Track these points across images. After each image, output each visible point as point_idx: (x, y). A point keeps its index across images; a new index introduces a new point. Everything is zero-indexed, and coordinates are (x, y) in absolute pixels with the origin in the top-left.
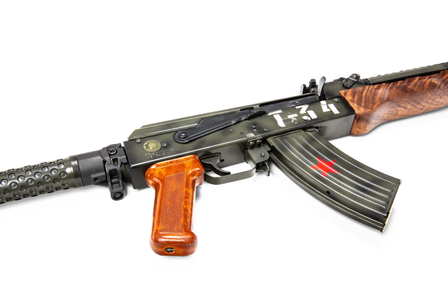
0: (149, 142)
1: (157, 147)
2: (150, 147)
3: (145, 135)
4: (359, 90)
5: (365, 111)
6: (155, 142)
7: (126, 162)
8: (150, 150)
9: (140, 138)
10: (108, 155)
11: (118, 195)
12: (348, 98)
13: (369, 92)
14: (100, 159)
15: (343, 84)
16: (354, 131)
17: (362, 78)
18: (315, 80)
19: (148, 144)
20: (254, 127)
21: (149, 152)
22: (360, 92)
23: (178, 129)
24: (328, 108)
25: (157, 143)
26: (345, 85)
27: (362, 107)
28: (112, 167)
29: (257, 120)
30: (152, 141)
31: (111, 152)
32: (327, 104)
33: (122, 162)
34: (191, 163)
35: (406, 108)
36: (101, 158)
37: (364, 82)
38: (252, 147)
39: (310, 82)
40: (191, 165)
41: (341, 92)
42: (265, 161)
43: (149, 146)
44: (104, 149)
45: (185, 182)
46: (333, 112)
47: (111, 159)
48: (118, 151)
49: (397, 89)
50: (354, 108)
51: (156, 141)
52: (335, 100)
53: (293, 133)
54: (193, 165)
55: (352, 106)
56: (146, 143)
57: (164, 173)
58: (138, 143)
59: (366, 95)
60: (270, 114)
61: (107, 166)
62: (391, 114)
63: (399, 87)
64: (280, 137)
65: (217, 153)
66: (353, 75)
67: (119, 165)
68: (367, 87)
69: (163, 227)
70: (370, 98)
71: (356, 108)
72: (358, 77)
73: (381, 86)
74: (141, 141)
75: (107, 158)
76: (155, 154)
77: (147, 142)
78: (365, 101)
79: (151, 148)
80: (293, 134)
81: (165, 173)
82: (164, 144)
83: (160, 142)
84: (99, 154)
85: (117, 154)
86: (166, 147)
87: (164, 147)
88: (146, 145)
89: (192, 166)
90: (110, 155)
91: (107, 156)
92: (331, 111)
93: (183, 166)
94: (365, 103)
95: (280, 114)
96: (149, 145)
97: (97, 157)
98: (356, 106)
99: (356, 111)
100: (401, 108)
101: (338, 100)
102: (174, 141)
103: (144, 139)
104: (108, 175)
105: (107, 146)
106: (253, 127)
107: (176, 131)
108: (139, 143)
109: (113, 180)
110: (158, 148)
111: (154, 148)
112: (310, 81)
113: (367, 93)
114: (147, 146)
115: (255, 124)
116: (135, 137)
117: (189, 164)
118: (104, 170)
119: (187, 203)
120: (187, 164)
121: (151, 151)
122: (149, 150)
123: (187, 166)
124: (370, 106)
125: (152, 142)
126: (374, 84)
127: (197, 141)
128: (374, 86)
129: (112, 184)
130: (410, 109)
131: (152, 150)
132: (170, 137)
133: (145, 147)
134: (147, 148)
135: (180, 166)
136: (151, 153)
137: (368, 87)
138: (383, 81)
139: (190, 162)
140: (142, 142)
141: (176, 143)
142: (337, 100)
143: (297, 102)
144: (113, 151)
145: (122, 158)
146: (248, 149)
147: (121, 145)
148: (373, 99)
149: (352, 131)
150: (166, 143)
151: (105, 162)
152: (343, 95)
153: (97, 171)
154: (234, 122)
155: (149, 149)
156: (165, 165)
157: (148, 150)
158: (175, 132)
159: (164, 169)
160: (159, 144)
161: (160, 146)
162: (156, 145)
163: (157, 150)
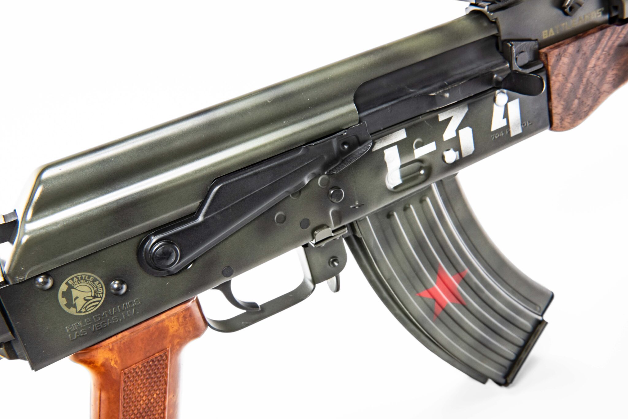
0: (71, 282)
1: (95, 297)
2: (76, 301)
3: (56, 259)
6: (89, 277)
8: (79, 309)
9: (46, 273)
19: (70, 287)
21: (76, 318)
23: (149, 225)
25: (95, 280)
30: (79, 275)
43: (74, 298)
51: (92, 275)
56: (63, 287)
57: (116, 363)
60: (377, 146)
76: (94, 321)
77: (67, 283)
79: (80, 303)
81: (119, 361)
82: (114, 284)
83: (101, 278)
86: (120, 293)
88: (64, 294)
93: (162, 332)
95: (399, 144)
96: (75, 293)
103: (55, 274)
110: (99, 301)
111: (88, 301)
114: (68, 295)
116: (29, 273)
117: (176, 324)
121: (80, 312)
122: (75, 309)
125: (82, 278)
131: (83, 310)
133: (63, 301)
134: (71, 304)
135: (153, 336)
136: (83, 319)
139: (178, 320)
143: (448, 95)
155: (75, 306)
156: (117, 341)
157: (72, 311)
159: (115, 352)
160: (102, 287)
161: (103, 293)
162: (91, 292)
163: (96, 306)
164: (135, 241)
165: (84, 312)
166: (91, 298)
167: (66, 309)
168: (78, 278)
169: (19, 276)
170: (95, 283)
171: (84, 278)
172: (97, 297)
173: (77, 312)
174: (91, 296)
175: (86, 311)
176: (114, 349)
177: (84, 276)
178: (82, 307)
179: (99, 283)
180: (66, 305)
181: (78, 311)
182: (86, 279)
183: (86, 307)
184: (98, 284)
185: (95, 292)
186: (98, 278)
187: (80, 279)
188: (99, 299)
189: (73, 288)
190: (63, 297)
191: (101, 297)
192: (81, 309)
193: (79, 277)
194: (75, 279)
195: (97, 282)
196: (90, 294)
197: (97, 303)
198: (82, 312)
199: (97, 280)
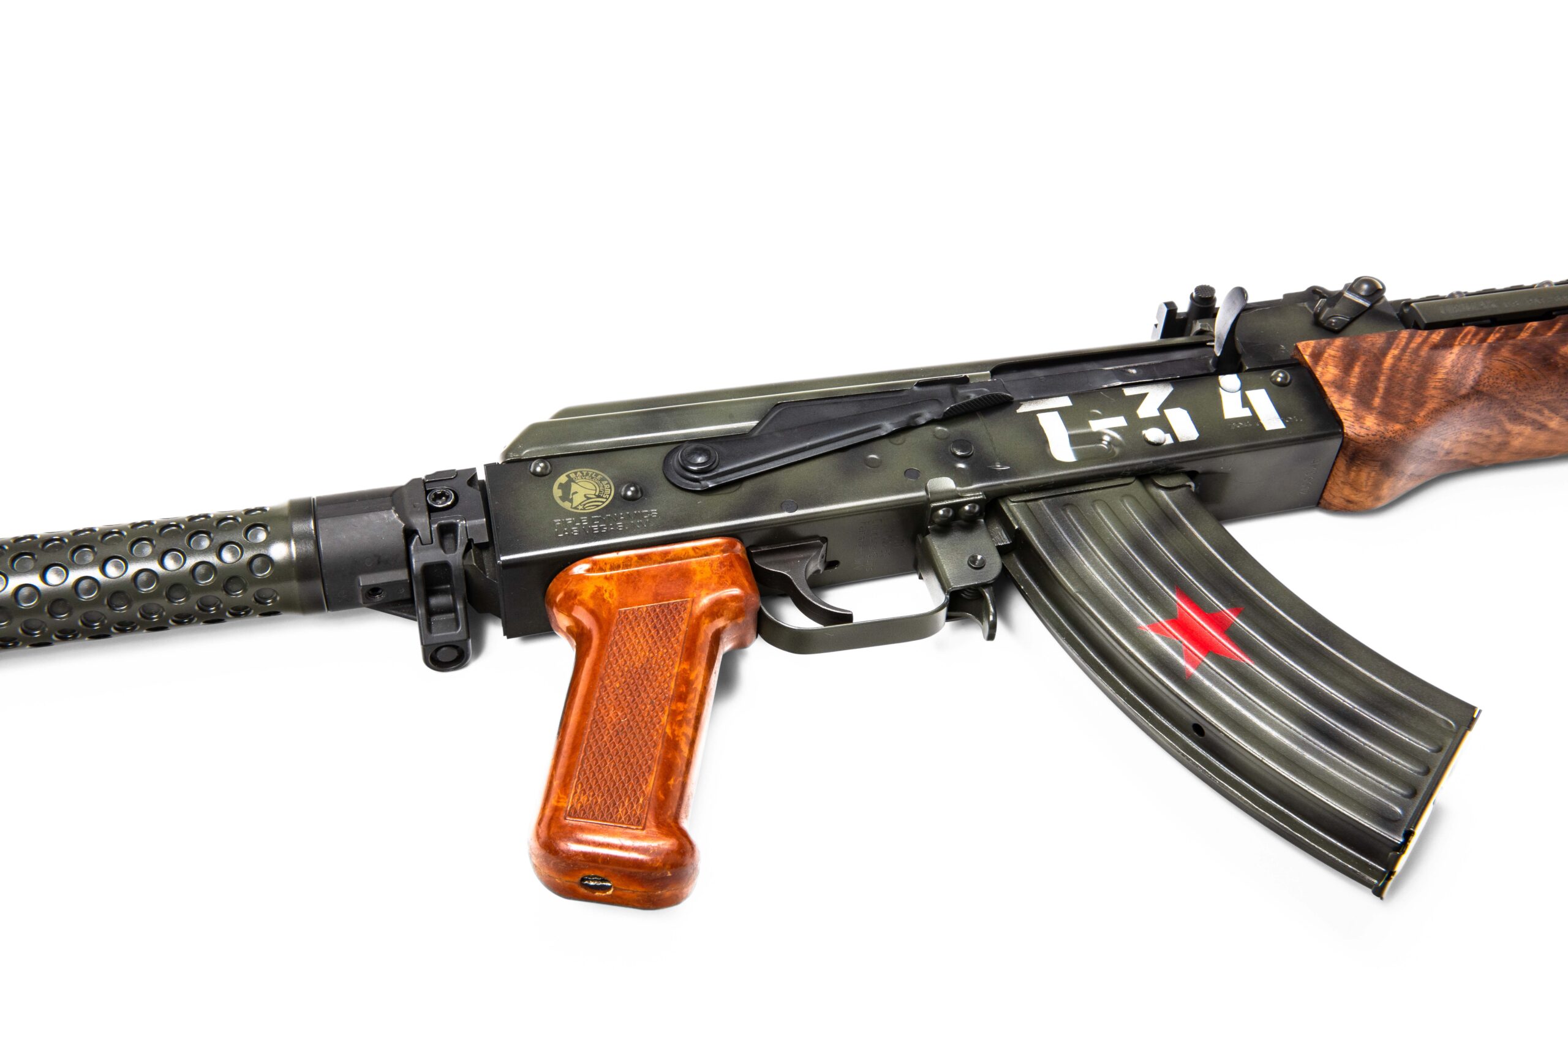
0: (573, 476)
1: (598, 496)
2: (574, 496)
3: (562, 445)
4: (1373, 344)
5: (1382, 428)
6: (597, 475)
7: (487, 540)
8: (575, 505)
9: (543, 459)
10: (425, 508)
11: (444, 655)
12: (1327, 373)
13: (1406, 357)
14: (394, 522)
15: (1317, 316)
16: (1334, 497)
17: (1390, 296)
18: (1211, 290)
19: (571, 480)
20: (959, 453)
21: (569, 514)
22: (1375, 354)
23: (685, 435)
24: (1246, 403)
25: (602, 479)
26: (1322, 317)
27: (1375, 412)
28: (434, 555)
29: (975, 427)
30: (585, 470)
31: (438, 497)
32: (1244, 388)
33: (470, 541)
34: (715, 565)
35: (1542, 427)
36: (400, 517)
37: (1395, 314)
38: (944, 529)
39: (1194, 295)
40: (714, 576)
41: (1301, 345)
42: (985, 585)
43: (572, 492)
44: (414, 483)
45: (681, 638)
46: (1262, 421)
47: (435, 526)
48: (461, 497)
49: (1515, 353)
50: (1342, 415)
51: (602, 475)
52: (1277, 376)
53: (1099, 489)
54: (720, 577)
55: (1336, 406)
56: (563, 479)
57: (611, 596)
58: (535, 474)
59: (1394, 368)
60: (1025, 408)
61: (417, 550)
62: (1484, 446)
63: (1525, 349)
64: (1050, 500)
65: (815, 537)
66: (1360, 281)
67: (461, 549)
68: (1405, 334)
69: (579, 799)
70: (1410, 379)
71: (1347, 413)
72: (1375, 291)
73: (1455, 338)
74: (545, 467)
75: (420, 521)
76: (591, 521)
77: (568, 476)
78: (1388, 391)
79: (578, 499)
80: (1100, 491)
81: (615, 595)
82: (628, 489)
83: (612, 479)
84: (393, 505)
85: (455, 509)
86: (632, 499)
87: (625, 497)
88: (561, 486)
89: (715, 578)
90: (431, 510)
91: (420, 513)
92: (1255, 418)
93: (685, 575)
94: (1383, 398)
95: (1061, 411)
96: (574, 488)
97: (384, 514)
98: (1351, 408)
99: (1347, 424)
100: (1523, 427)
101: (1285, 378)
102: (664, 480)
103: (556, 463)
104: (416, 583)
105: (427, 477)
106: (954, 454)
107: (678, 444)
108: (541, 475)
109: (434, 601)
110: (603, 502)
111: (588, 498)
112: (1193, 290)
113: (1399, 358)
114: (566, 488)
115: (963, 443)
116: (525, 453)
117: (707, 569)
118: (405, 563)
119: (679, 718)
120: (698, 569)
121: (576, 508)
122: (570, 505)
123: (698, 578)
124: (1402, 412)
125: (587, 474)
126: (1432, 326)
127: (747, 487)
128: (1431, 334)
129: (430, 613)
130: (1557, 433)
131: (580, 507)
132: (652, 461)
133: (557, 493)
134: (566, 496)
135: (671, 575)
136: (577, 517)
137: (1406, 336)
138: (1469, 316)
139: (711, 565)
140: (551, 472)
141: (671, 487)
142: (1281, 375)
143: (1134, 371)
144: (443, 494)
145: (472, 527)
146: (928, 533)
147: (475, 476)
148: (1421, 384)
149: (1326, 495)
150: (634, 485)
151: (409, 533)
152: (1307, 358)
153: (379, 562)
154: (888, 427)
155: (571, 501)
156: (618, 567)
157: (567, 505)
158: (674, 446)
159: (613, 583)
160: (610, 488)
161: (610, 495)
162: (596, 490)
163: (598, 506)
164: (665, 450)
165: (581, 509)
166: (594, 496)
167: (559, 501)
168: (583, 474)
169: (513, 453)
170: (603, 482)
171: (590, 475)
172: (602, 497)
173: (571, 508)
174: (595, 495)
175: (584, 509)
176: (612, 579)
177: (590, 473)
178: (580, 504)
179: (609, 483)
180: (560, 497)
181: (573, 506)
182: (593, 476)
183: (585, 505)
184: (607, 484)
185: (600, 491)
186: (608, 479)
187: (585, 474)
188: (604, 500)
189: (574, 482)
190: (559, 488)
191: (607, 499)
192: (578, 506)
193: (585, 473)
194: (579, 473)
195: (606, 482)
196: (593, 492)
197: (600, 504)
198: (578, 509)
199: (606, 480)
